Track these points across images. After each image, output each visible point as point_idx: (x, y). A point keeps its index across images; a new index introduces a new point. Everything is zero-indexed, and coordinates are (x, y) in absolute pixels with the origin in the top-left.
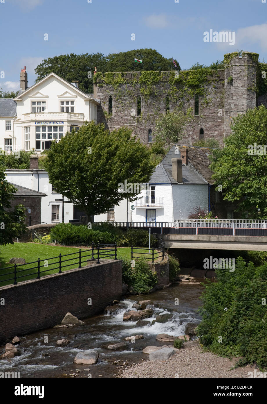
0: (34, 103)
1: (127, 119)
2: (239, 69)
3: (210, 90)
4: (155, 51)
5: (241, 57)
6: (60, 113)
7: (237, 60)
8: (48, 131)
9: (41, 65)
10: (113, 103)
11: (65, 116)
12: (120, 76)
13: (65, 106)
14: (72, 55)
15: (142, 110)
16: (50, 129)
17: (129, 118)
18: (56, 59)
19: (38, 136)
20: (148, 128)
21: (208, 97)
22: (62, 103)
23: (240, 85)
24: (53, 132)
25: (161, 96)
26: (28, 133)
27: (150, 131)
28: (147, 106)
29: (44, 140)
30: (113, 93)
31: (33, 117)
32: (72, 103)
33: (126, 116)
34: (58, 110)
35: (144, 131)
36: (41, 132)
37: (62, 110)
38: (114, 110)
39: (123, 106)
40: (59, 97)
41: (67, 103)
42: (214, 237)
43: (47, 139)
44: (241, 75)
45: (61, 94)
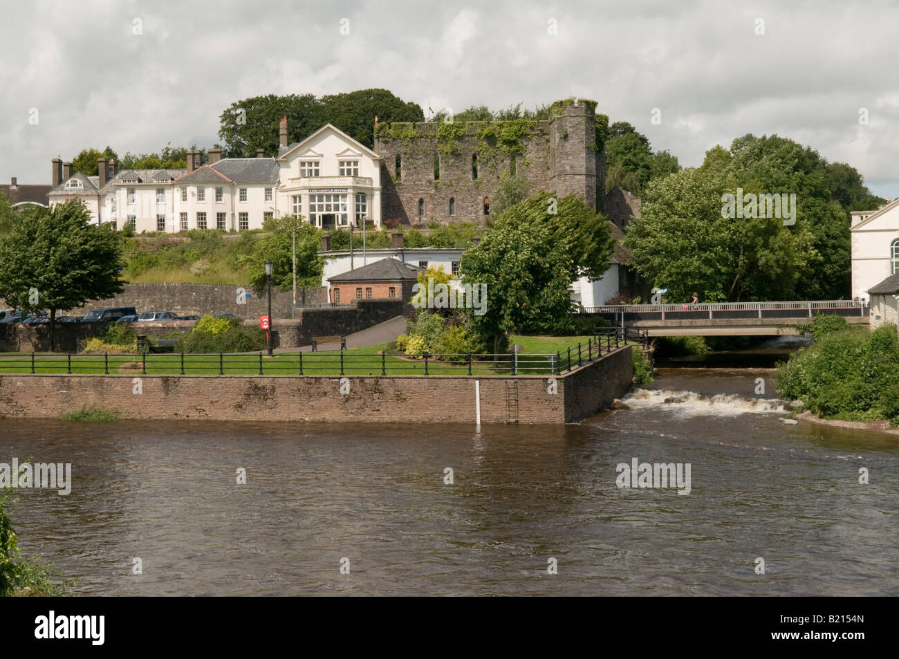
0: (303, 164)
1: (422, 185)
2: (576, 121)
3: (530, 147)
5: (576, 105)
6: (339, 177)
7: (572, 109)
8: (326, 201)
9: (229, 111)
10: (402, 164)
11: (348, 181)
12: (411, 127)
13: (346, 167)
14: (272, 97)
15: (441, 173)
16: (321, 198)
17: (424, 183)
18: (251, 102)
19: (312, 208)
20: (450, 196)
21: (527, 156)
22: (342, 163)
23: (577, 141)
24: (325, 203)
25: (466, 154)
26: (298, 204)
27: (452, 201)
28: (448, 168)
29: (321, 213)
30: (403, 150)
31: (305, 182)
32: (356, 163)
33: (420, 181)
34: (337, 173)
35: (445, 201)
36: (317, 203)
37: (342, 172)
38: (403, 173)
39: (415, 168)
40: (338, 155)
41: (349, 163)
42: (686, 322)
43: (325, 212)
44: (577, 129)
45: (341, 152)
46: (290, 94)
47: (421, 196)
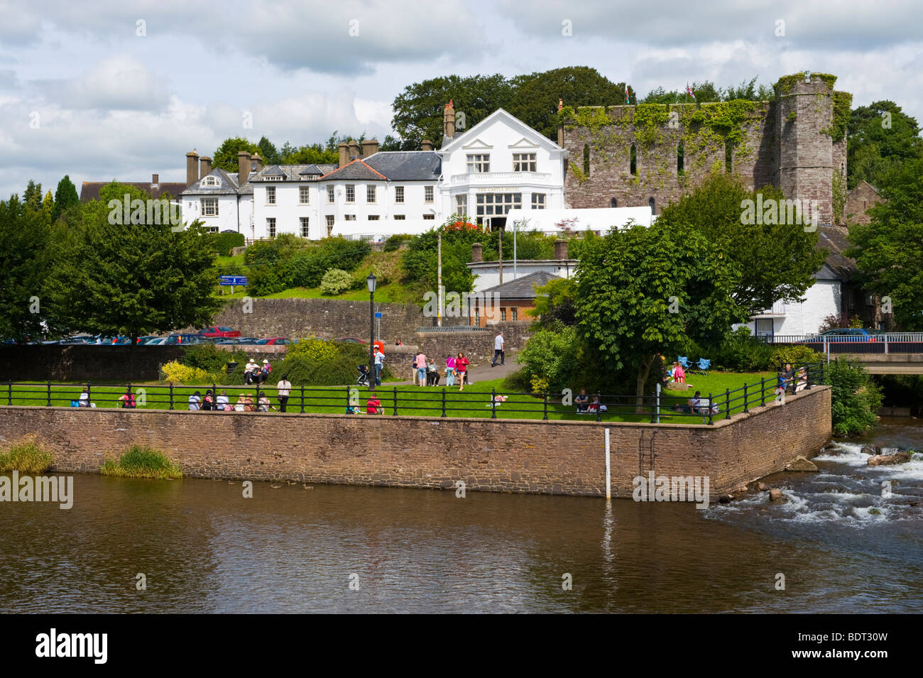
0: (470, 157)
1: (614, 182)
3: (749, 134)
4: (593, 71)
5: (808, 81)
6: (512, 173)
7: (803, 86)
8: (497, 202)
9: (401, 97)
10: (591, 156)
11: (523, 178)
12: (602, 112)
13: (521, 161)
14: (453, 78)
15: (639, 167)
16: (490, 200)
17: (617, 179)
18: (428, 85)
19: (480, 210)
20: (648, 196)
21: (747, 144)
22: (516, 156)
23: (807, 126)
24: (494, 204)
25: (669, 144)
26: (463, 205)
27: (652, 201)
28: (647, 161)
29: (490, 217)
30: (590, 139)
31: (472, 179)
32: (533, 156)
33: (612, 177)
34: (512, 169)
35: (642, 201)
36: (485, 204)
37: (517, 167)
38: (592, 168)
39: (606, 161)
40: (510, 147)
41: (525, 156)
43: (495, 215)
44: (809, 111)
45: (514, 143)
46: (474, 76)
47: (613, 196)
